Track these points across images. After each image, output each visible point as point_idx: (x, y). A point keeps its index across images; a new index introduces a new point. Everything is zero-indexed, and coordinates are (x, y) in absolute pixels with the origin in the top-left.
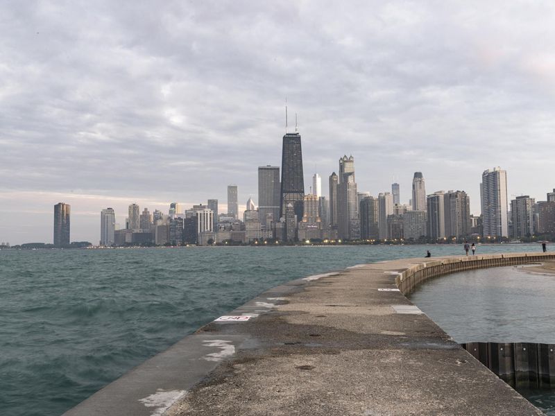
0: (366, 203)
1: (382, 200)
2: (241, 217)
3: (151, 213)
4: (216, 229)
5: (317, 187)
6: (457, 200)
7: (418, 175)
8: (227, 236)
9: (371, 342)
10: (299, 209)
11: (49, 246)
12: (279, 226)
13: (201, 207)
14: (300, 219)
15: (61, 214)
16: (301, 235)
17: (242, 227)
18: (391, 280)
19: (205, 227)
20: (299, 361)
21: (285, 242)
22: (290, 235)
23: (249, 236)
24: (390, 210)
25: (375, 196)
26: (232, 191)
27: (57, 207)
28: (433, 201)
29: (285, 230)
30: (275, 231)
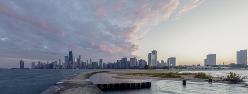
0: (83, 63)
1: (85, 62)
2: (61, 64)
3: (43, 63)
4: (57, 66)
5: (75, 60)
6: (96, 63)
7: (91, 59)
8: (59, 67)
9: (83, 86)
10: (72, 63)
11: (19, 69)
12: (68, 66)
13: (53, 62)
14: (72, 65)
15: (22, 63)
16: (72, 68)
17: (62, 66)
18: (86, 75)
19: (54, 66)
20: (71, 90)
21: (69, 69)
22: (70, 67)
23: (63, 68)
24: (86, 64)
25: (84, 62)
26: (60, 60)
27: (21, 61)
28: (93, 63)
29: (69, 67)
30: (67, 67)
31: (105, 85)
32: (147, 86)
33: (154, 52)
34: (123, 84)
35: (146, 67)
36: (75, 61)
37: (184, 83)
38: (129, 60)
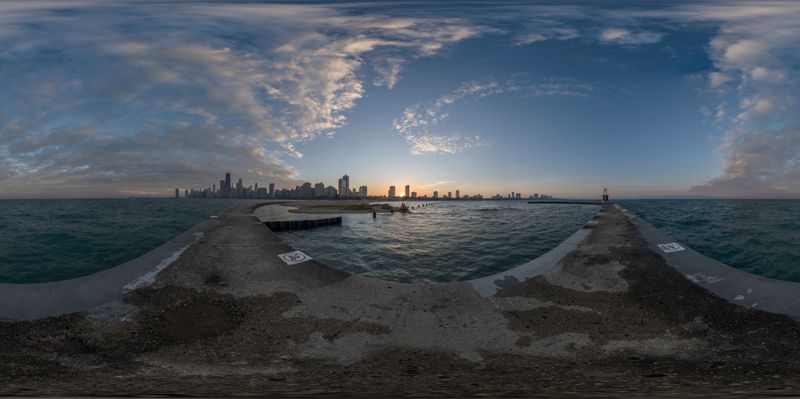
0: (245, 190)
1: (249, 189)
2: (216, 192)
3: (196, 191)
4: (210, 195)
7: (256, 184)
8: (212, 196)
10: (229, 190)
12: (225, 194)
13: (207, 190)
14: (229, 193)
21: (226, 198)
22: (228, 196)
23: (217, 196)
24: (250, 191)
25: (247, 188)
27: (177, 190)
28: (259, 190)
31: (278, 223)
32: (337, 222)
33: (346, 178)
34: (306, 222)
35: (337, 197)
36: (235, 186)
37: (374, 216)
38: (313, 186)
